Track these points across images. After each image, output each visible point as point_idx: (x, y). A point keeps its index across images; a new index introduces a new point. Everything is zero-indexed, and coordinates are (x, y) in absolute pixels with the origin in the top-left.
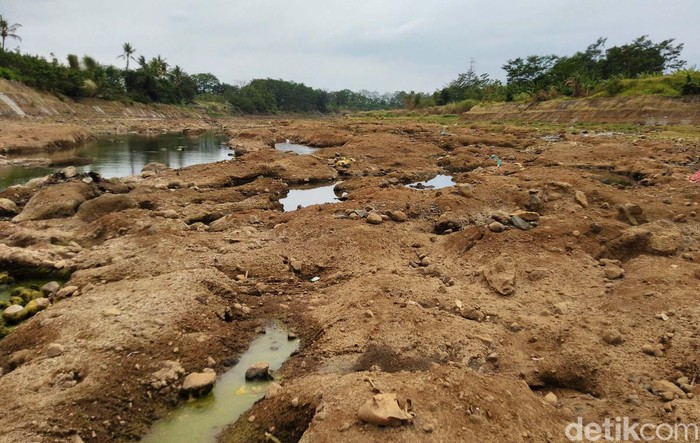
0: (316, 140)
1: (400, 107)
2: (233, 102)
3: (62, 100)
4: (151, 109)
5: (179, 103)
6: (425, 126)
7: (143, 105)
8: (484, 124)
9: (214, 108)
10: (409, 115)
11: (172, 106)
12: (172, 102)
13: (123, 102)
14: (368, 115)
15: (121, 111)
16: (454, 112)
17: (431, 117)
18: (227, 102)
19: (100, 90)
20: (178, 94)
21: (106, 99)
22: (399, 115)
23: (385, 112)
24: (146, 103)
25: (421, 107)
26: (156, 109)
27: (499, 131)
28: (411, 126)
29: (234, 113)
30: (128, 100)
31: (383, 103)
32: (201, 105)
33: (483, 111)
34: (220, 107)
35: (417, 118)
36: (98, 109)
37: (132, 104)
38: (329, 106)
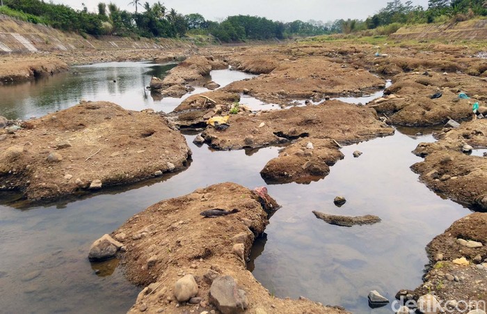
0: (250, 66)
1: (339, 32)
2: (215, 34)
3: (85, 38)
4: (153, 42)
5: (175, 37)
6: (359, 47)
7: (147, 40)
8: (412, 43)
9: (201, 40)
10: (345, 38)
11: (169, 39)
12: (169, 36)
13: (133, 38)
14: (313, 40)
15: (131, 45)
16: (383, 33)
17: (364, 38)
18: (210, 35)
19: (114, 30)
20: (173, 30)
21: (120, 35)
22: (337, 38)
23: (326, 36)
24: (149, 38)
25: (356, 31)
26: (157, 41)
27: (429, 49)
28: (346, 47)
29: (215, 42)
30: (136, 36)
31: (326, 29)
32: (191, 37)
33: (408, 32)
34: (204, 38)
35: (352, 40)
36: (114, 43)
37: (139, 39)
38: (285, 34)
